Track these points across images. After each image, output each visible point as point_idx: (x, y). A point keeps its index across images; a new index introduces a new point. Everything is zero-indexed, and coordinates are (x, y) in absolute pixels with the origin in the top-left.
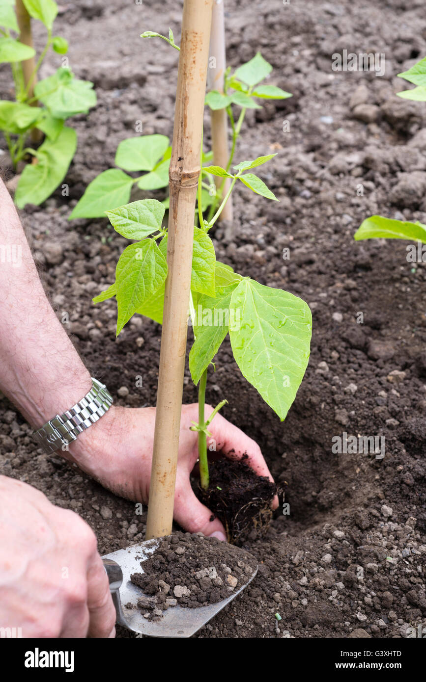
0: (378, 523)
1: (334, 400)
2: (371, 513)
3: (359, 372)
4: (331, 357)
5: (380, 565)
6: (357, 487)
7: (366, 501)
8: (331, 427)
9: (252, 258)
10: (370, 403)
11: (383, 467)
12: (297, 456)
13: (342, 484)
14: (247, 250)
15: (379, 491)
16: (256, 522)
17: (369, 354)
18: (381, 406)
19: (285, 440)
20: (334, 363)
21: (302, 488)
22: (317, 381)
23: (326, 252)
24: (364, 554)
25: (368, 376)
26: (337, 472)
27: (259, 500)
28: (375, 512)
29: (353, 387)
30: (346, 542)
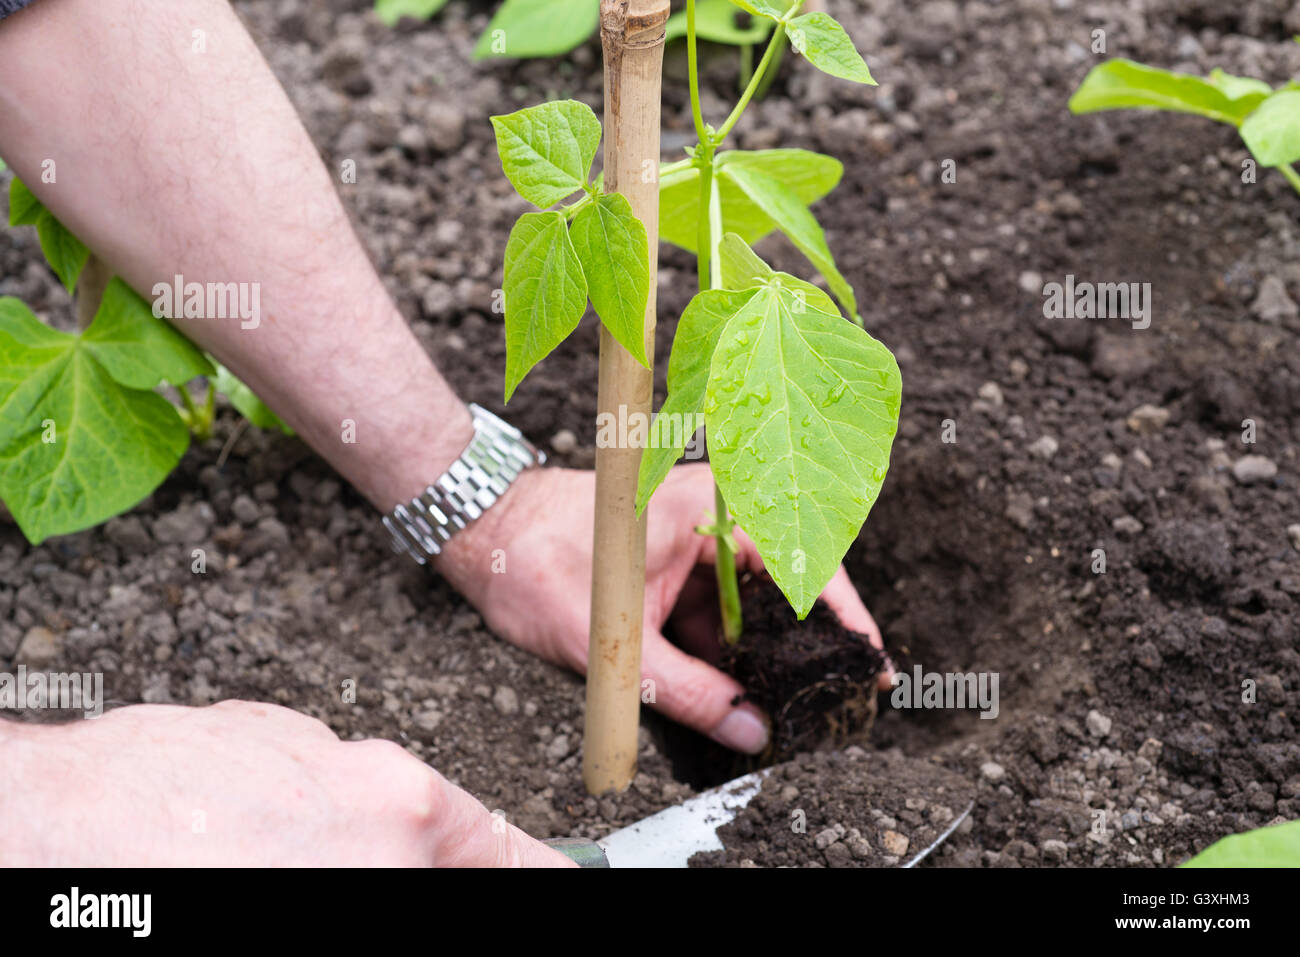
0: (1077, 750)
1: (1005, 474)
2: (1062, 729)
3: (1069, 409)
4: (1010, 373)
5: (1073, 845)
6: (1043, 666)
7: (1058, 697)
8: (996, 531)
9: (863, 141)
10: (1081, 482)
11: (1098, 626)
12: (925, 588)
13: (1014, 654)
14: (853, 124)
15: (1086, 679)
16: (834, 724)
17: (1096, 365)
18: (1106, 489)
19: (902, 552)
20: (1015, 387)
21: (933, 656)
22: (972, 429)
23: (1023, 128)
24: (1041, 817)
25: (1085, 417)
26: (1005, 628)
27: (841, 680)
28: (1071, 726)
29: (1048, 444)
30: (1006, 790)
